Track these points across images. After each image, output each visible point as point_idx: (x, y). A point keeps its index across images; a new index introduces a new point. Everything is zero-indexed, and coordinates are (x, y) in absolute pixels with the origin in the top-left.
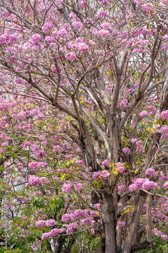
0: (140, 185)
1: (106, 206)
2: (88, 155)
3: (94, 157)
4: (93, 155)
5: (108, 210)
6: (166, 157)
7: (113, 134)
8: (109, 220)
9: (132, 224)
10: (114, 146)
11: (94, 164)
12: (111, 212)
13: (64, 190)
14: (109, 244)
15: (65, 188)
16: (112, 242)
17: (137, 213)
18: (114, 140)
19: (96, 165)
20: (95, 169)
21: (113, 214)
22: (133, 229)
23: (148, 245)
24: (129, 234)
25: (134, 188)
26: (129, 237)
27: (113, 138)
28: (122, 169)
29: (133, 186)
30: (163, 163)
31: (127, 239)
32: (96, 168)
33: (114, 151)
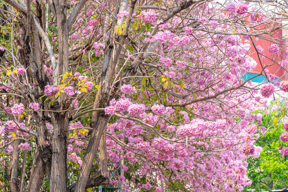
0: (124, 108)
1: (56, 131)
2: (33, 62)
3: (42, 64)
4: (41, 63)
5: (60, 136)
6: (133, 67)
7: (63, 33)
8: (60, 149)
9: (89, 154)
10: (64, 50)
11: (41, 74)
12: (63, 138)
13: (16, 111)
14: (59, 181)
15: (17, 108)
16: (62, 178)
17: (96, 140)
18: (64, 41)
19: (43, 75)
20: (42, 81)
21: (64, 141)
22: (90, 161)
23: (103, 181)
24: (85, 167)
25: (112, 111)
26: (85, 172)
27: (64, 39)
28: (91, 85)
29: (111, 108)
30: (129, 74)
31: (82, 174)
32: (44, 79)
33: (64, 56)
